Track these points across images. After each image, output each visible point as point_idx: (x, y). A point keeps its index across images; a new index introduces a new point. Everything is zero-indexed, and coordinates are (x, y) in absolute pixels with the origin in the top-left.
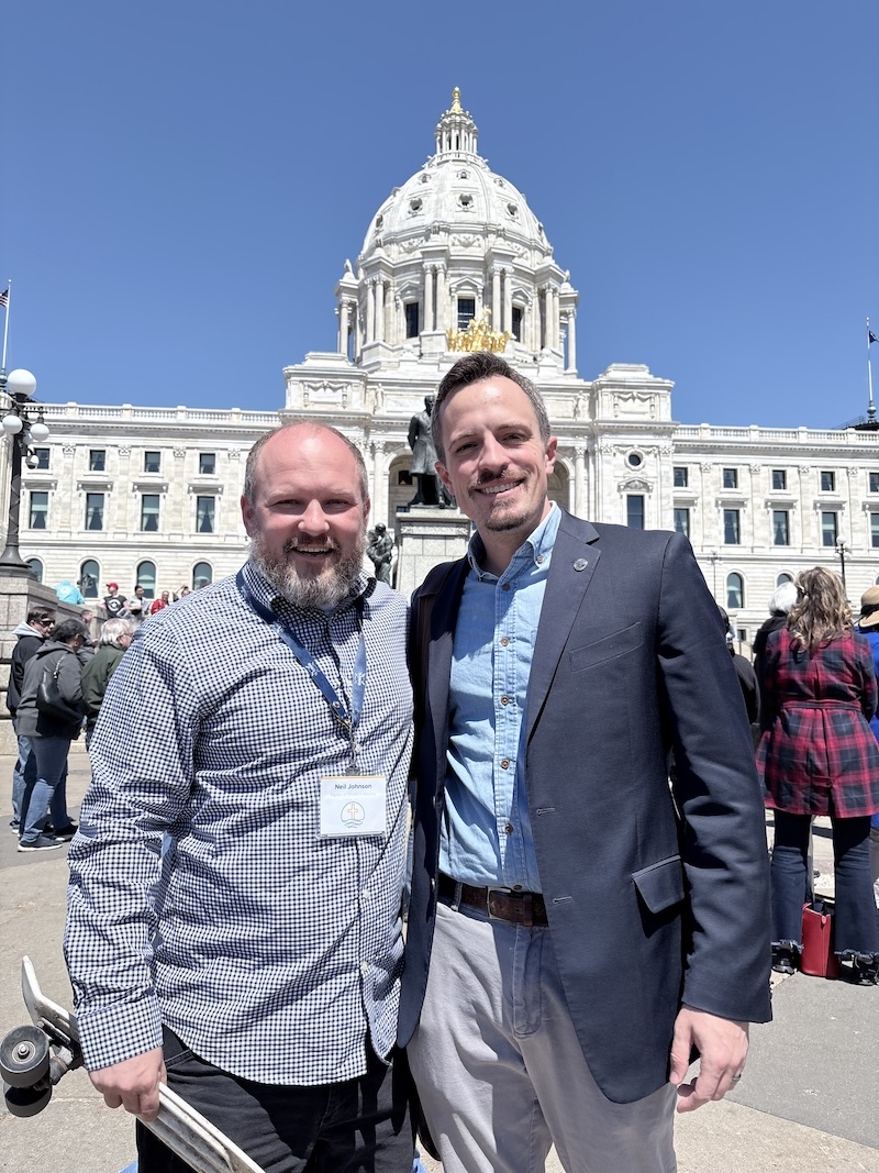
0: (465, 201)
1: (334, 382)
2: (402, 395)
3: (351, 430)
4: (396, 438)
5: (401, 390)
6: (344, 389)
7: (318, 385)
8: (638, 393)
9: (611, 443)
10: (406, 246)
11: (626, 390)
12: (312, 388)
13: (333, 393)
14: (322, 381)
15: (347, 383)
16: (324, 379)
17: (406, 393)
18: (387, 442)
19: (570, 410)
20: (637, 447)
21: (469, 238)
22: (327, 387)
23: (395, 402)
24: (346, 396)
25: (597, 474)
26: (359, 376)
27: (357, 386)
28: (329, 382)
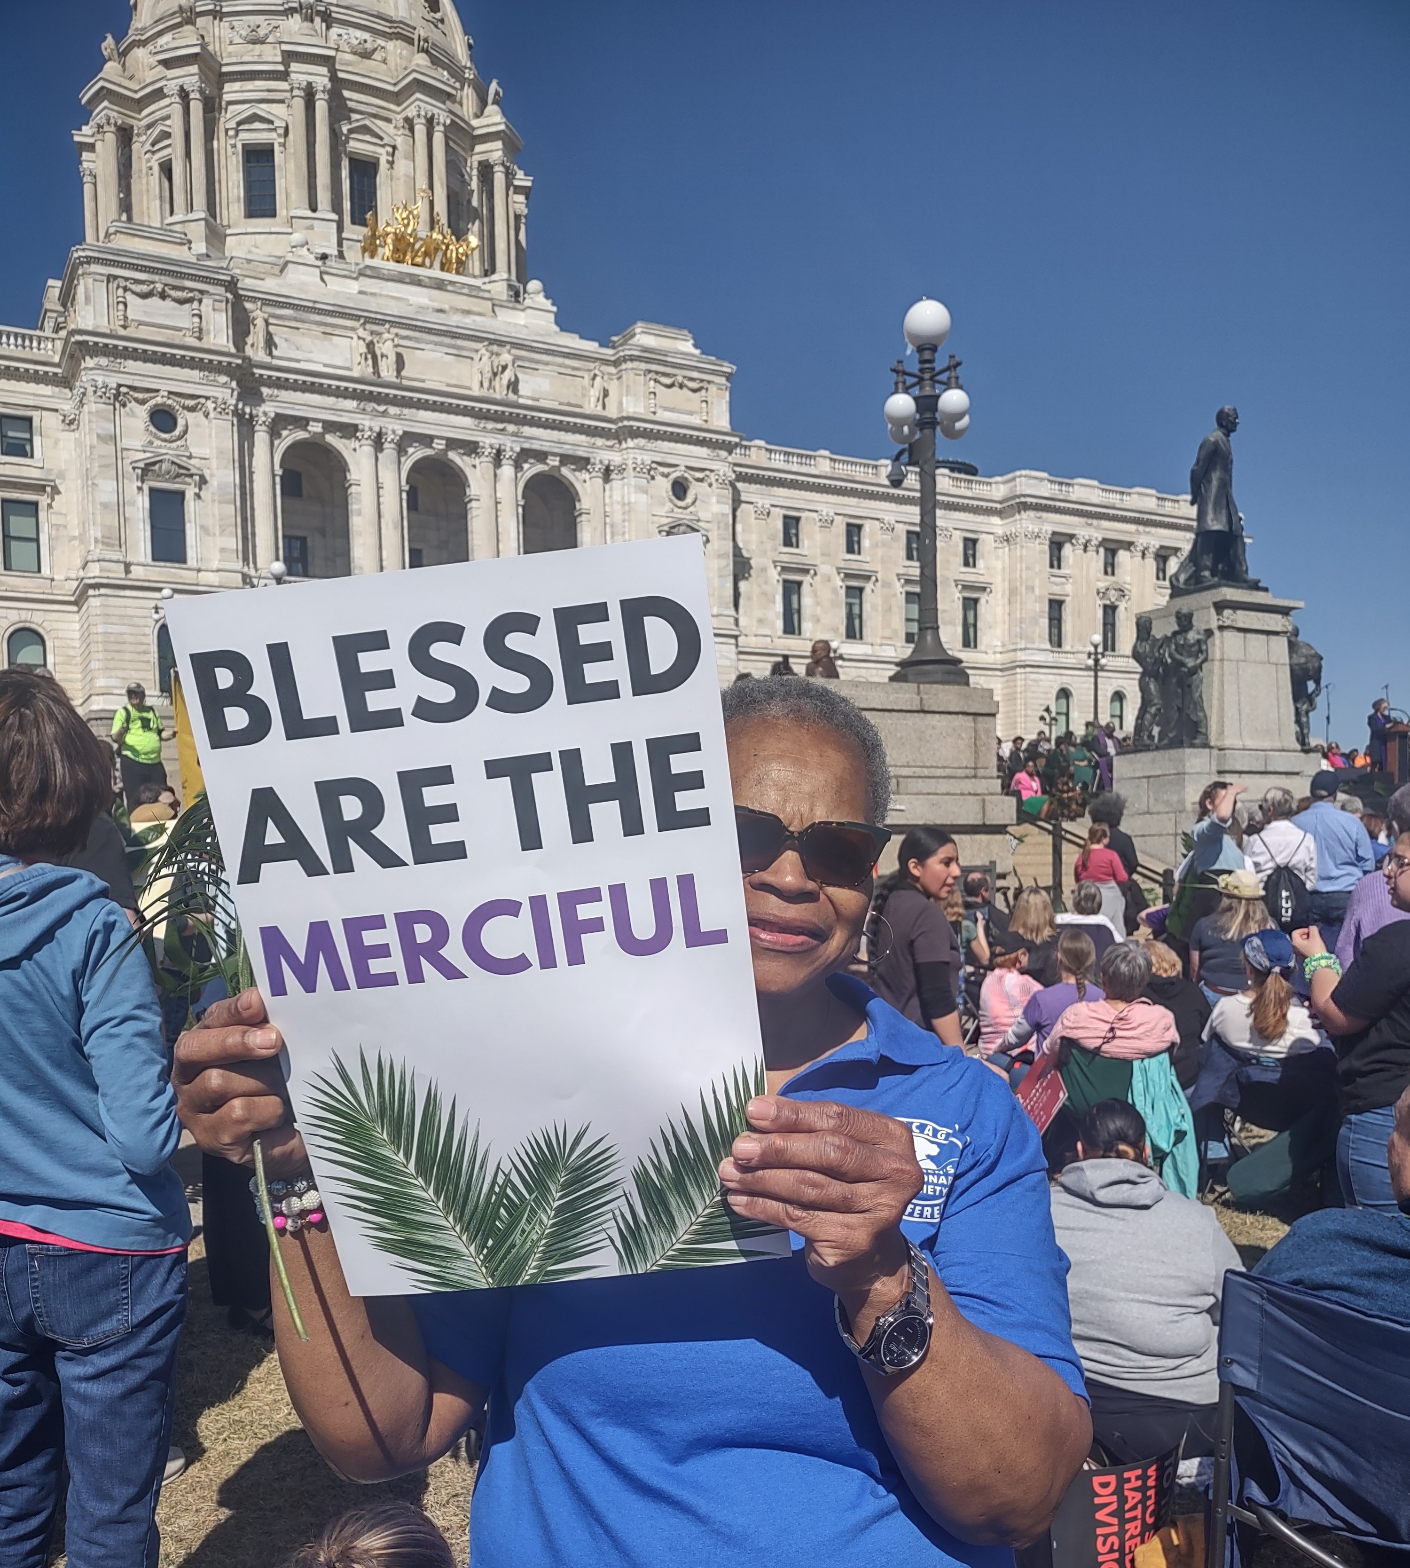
1: (175, 288)
2: (298, 329)
3: (214, 384)
4: (293, 409)
5: (295, 319)
6: (196, 304)
7: (145, 288)
8: (685, 377)
9: (648, 458)
10: (244, 33)
11: (668, 370)
12: (134, 293)
13: (175, 309)
14: (153, 282)
15: (202, 292)
16: (156, 278)
17: (306, 326)
18: (277, 414)
19: (579, 393)
20: (683, 468)
21: (365, 41)
22: (163, 296)
23: (286, 340)
24: (200, 317)
25: (627, 508)
26: (225, 281)
27: (221, 301)
28: (166, 285)
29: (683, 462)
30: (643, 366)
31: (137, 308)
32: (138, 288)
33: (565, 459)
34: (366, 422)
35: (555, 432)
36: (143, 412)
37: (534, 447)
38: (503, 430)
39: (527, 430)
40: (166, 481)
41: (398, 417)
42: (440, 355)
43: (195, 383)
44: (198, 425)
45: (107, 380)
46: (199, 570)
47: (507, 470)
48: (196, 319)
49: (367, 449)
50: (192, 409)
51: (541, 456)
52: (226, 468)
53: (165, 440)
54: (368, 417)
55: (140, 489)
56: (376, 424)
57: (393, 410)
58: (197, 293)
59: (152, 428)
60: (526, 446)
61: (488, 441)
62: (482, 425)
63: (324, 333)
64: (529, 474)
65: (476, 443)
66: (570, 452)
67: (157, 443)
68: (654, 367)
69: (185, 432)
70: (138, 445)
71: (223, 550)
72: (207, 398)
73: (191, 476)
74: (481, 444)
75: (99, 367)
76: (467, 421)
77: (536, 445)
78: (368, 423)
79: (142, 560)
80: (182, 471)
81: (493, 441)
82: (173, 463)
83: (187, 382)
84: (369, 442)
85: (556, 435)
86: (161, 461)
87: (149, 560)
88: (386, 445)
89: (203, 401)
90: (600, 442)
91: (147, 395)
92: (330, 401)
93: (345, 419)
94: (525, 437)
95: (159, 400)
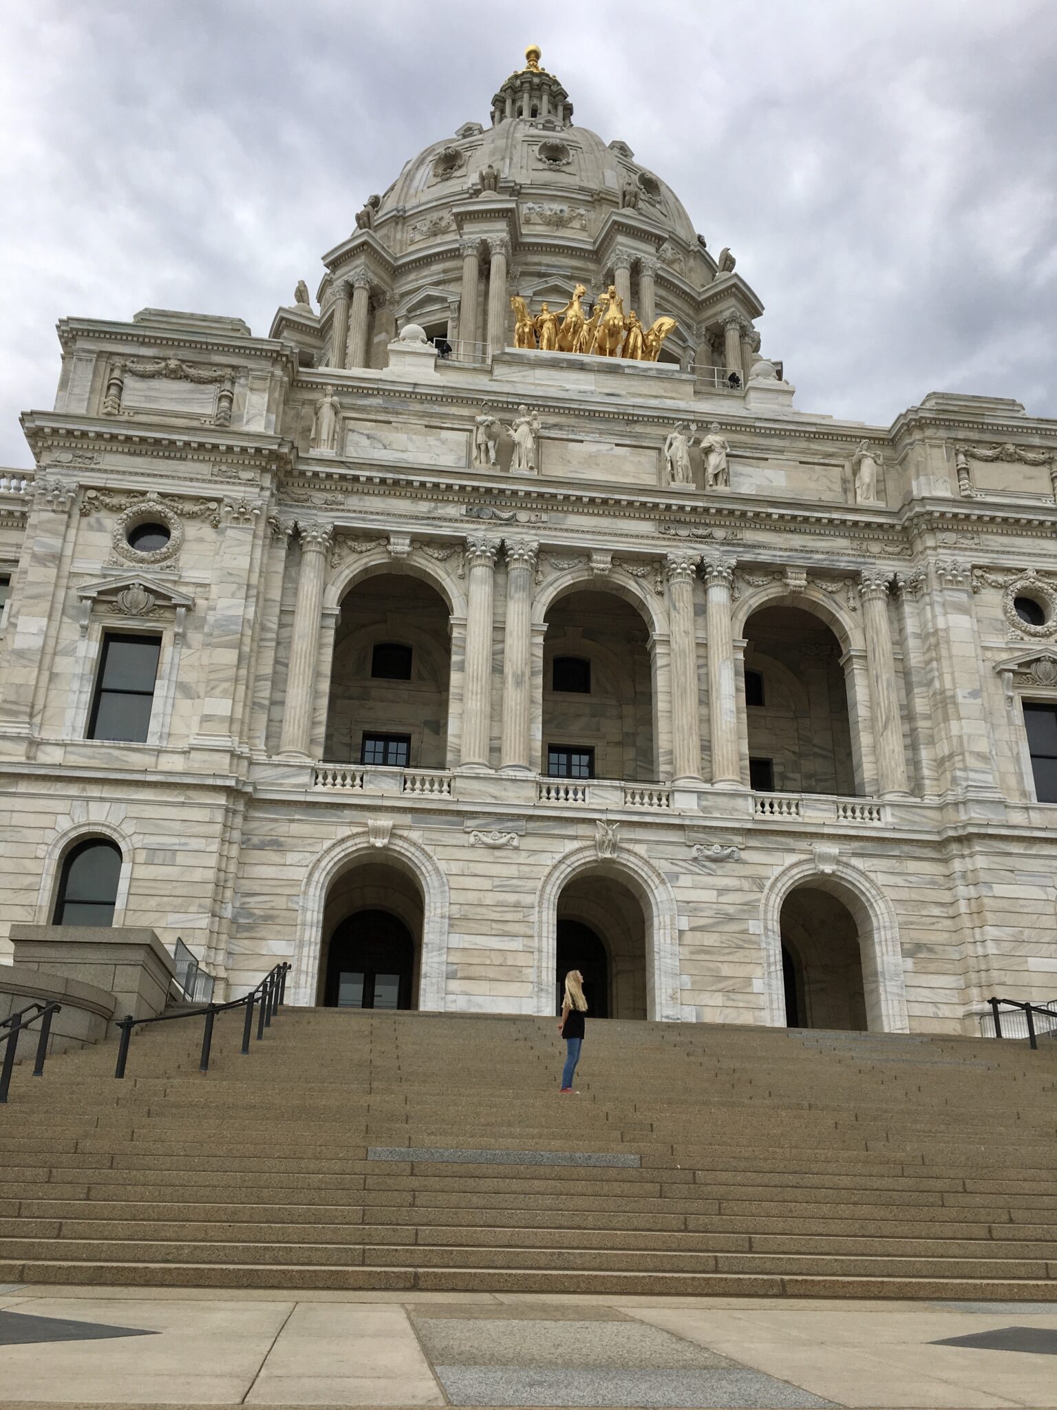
0: (554, 154)
1: (194, 364)
2: (390, 423)
3: (233, 480)
4: (364, 520)
5: (386, 410)
6: (227, 385)
7: (150, 367)
8: (1017, 445)
9: (965, 560)
10: (425, 229)
11: (987, 437)
12: (134, 373)
13: (192, 391)
14: (165, 359)
15: (234, 367)
16: (170, 353)
17: (401, 418)
18: (335, 527)
19: (838, 487)
20: (1031, 573)
21: (562, 211)
22: (175, 375)
23: (369, 437)
24: (231, 400)
25: (932, 640)
26: (272, 351)
27: (264, 379)
28: (183, 361)
29: (1031, 565)
30: (942, 433)
31: (136, 393)
32: (139, 367)
33: (816, 574)
34: (477, 533)
35: (796, 537)
36: (114, 524)
37: (761, 558)
38: (710, 536)
39: (750, 536)
40: (133, 617)
41: (531, 525)
42: (607, 447)
43: (204, 481)
44: (201, 540)
45: (65, 481)
46: (159, 752)
47: (718, 595)
48: (225, 404)
49: (481, 572)
50: (192, 516)
51: (776, 571)
52: (233, 596)
53: (142, 561)
54: (483, 527)
55: (85, 629)
56: (495, 536)
57: (523, 516)
58: (229, 371)
59: (125, 544)
60: (748, 557)
61: (681, 553)
62: (673, 532)
63: (426, 426)
64: (756, 602)
65: (664, 556)
66: (825, 564)
67: (128, 564)
68: (961, 435)
69: (177, 549)
70: (96, 567)
71: (206, 718)
72: (219, 501)
73: (175, 606)
74: (671, 557)
75: (57, 464)
76: (646, 527)
77: (764, 556)
78: (482, 535)
79: (66, 737)
80: (162, 601)
81: (691, 552)
82: (147, 589)
83: (191, 480)
84: (483, 561)
85: (797, 541)
86: (127, 588)
87: (79, 736)
88: (513, 566)
89: (213, 505)
90: (875, 548)
91: (123, 500)
92: (424, 507)
93: (446, 531)
94: (745, 546)
95: (144, 506)
